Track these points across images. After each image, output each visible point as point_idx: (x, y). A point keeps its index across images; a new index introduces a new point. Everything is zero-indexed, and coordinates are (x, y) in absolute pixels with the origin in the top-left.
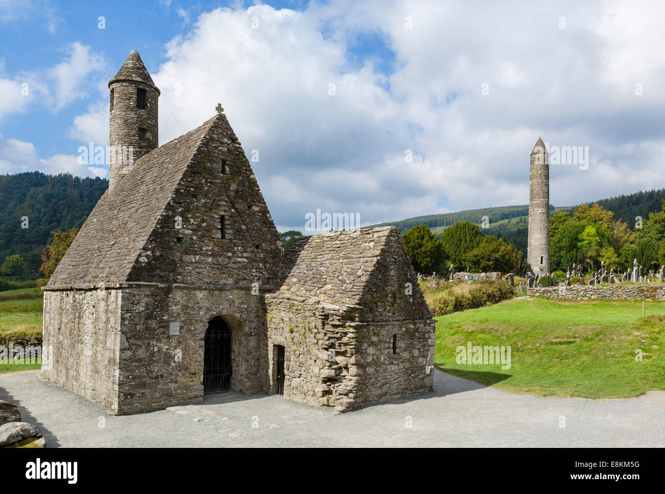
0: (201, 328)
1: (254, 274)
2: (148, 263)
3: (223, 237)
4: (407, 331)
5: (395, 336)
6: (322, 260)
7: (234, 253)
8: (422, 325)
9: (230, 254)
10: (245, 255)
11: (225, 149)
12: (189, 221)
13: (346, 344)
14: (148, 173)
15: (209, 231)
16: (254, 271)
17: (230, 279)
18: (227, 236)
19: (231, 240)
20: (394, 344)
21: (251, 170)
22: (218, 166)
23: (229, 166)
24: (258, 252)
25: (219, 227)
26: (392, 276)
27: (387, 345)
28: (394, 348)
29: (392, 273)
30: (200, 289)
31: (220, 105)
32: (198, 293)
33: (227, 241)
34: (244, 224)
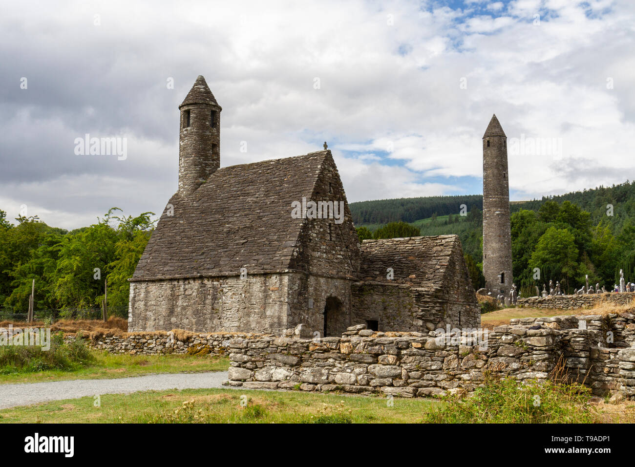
0: (322, 305)
1: (346, 268)
2: (297, 257)
3: (331, 239)
4: (466, 311)
5: (460, 312)
6: (399, 258)
7: (336, 251)
8: (473, 307)
9: (334, 252)
10: (342, 253)
11: (331, 175)
12: (315, 228)
13: (434, 315)
14: (248, 186)
15: (324, 235)
16: (346, 265)
17: (334, 270)
18: (333, 239)
19: (334, 241)
20: (459, 318)
21: (343, 190)
22: (327, 187)
23: (332, 186)
24: (348, 251)
25: (329, 232)
26: (457, 270)
27: (456, 318)
28: (460, 321)
29: (457, 267)
30: (322, 276)
31: (325, 143)
32: (321, 279)
33: (333, 242)
34: (340, 230)
